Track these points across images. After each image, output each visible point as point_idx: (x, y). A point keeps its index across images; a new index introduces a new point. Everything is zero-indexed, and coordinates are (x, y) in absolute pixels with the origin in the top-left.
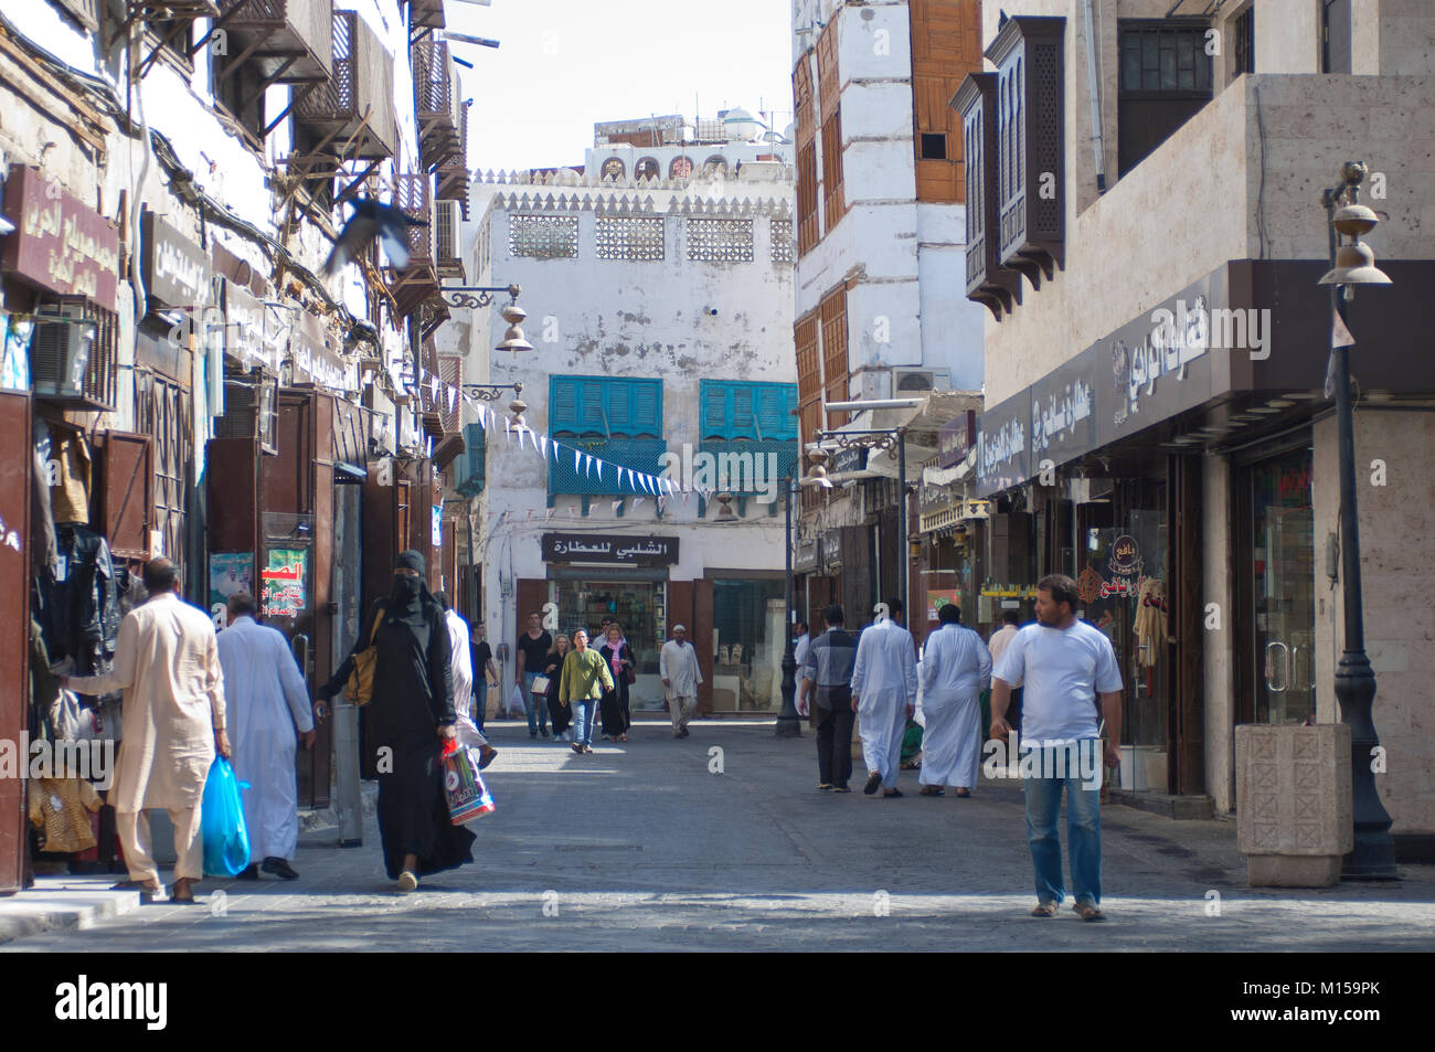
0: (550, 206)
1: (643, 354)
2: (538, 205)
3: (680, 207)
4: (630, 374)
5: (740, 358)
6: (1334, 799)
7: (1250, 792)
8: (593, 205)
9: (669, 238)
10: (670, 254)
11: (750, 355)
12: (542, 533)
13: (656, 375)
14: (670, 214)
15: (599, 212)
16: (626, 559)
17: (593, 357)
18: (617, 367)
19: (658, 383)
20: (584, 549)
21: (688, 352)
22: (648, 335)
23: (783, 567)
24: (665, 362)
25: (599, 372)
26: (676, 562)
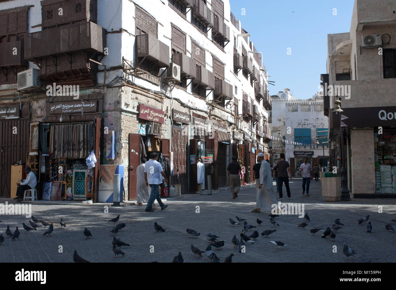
0: (294, 104)
1: (308, 125)
2: (292, 104)
3: (313, 104)
4: (306, 128)
5: (322, 125)
6: (335, 188)
7: (324, 187)
8: (300, 104)
9: (311, 108)
10: (311, 110)
11: (324, 125)
12: (293, 151)
13: (310, 128)
14: (311, 104)
15: (301, 105)
16: (306, 155)
17: (300, 126)
18: (304, 127)
19: (310, 129)
20: (300, 153)
21: (314, 124)
22: (309, 122)
23: (323, 155)
24: (311, 126)
25: (301, 128)
26: (313, 155)
